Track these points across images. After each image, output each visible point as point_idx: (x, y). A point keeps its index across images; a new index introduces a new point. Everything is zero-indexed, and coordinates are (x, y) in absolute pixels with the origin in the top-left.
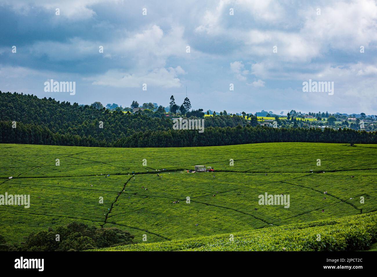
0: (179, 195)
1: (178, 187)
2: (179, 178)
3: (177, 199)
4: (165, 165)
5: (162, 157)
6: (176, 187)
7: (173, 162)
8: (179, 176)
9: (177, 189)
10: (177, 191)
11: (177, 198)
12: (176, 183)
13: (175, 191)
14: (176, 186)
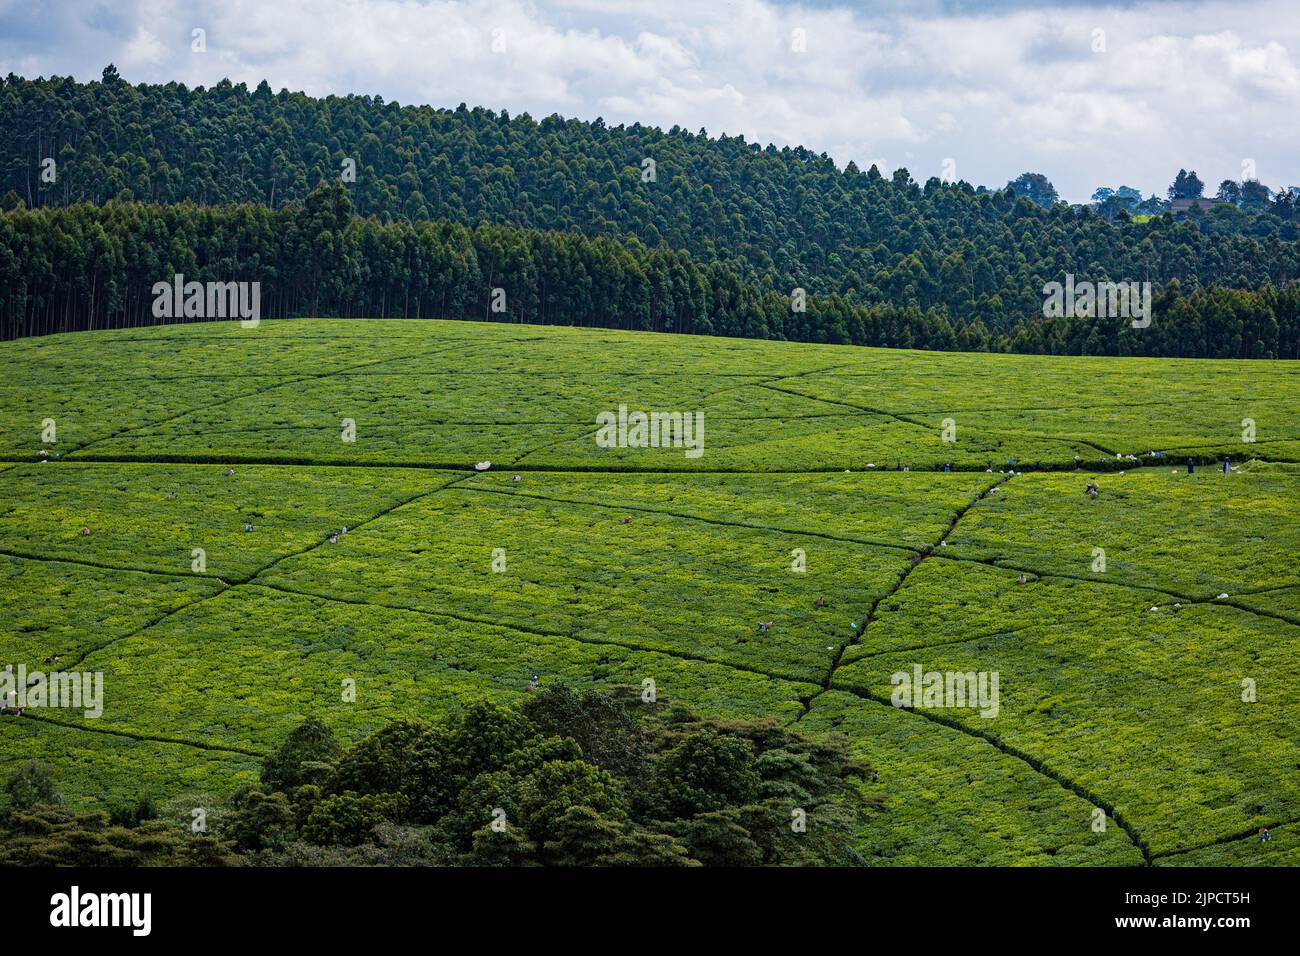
0: (1187, 572)
1: (1195, 538)
2: (1209, 497)
3: (1175, 595)
4: (1169, 434)
5: (1171, 397)
6: (1185, 538)
7: (1210, 420)
8: (1215, 488)
9: (1188, 546)
10: (1186, 557)
11: (1172, 589)
12: (1192, 516)
13: (1173, 554)
14: (1186, 533)
